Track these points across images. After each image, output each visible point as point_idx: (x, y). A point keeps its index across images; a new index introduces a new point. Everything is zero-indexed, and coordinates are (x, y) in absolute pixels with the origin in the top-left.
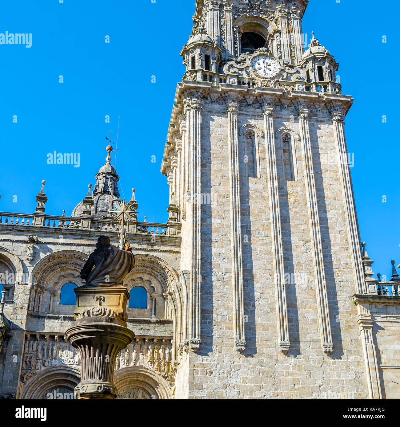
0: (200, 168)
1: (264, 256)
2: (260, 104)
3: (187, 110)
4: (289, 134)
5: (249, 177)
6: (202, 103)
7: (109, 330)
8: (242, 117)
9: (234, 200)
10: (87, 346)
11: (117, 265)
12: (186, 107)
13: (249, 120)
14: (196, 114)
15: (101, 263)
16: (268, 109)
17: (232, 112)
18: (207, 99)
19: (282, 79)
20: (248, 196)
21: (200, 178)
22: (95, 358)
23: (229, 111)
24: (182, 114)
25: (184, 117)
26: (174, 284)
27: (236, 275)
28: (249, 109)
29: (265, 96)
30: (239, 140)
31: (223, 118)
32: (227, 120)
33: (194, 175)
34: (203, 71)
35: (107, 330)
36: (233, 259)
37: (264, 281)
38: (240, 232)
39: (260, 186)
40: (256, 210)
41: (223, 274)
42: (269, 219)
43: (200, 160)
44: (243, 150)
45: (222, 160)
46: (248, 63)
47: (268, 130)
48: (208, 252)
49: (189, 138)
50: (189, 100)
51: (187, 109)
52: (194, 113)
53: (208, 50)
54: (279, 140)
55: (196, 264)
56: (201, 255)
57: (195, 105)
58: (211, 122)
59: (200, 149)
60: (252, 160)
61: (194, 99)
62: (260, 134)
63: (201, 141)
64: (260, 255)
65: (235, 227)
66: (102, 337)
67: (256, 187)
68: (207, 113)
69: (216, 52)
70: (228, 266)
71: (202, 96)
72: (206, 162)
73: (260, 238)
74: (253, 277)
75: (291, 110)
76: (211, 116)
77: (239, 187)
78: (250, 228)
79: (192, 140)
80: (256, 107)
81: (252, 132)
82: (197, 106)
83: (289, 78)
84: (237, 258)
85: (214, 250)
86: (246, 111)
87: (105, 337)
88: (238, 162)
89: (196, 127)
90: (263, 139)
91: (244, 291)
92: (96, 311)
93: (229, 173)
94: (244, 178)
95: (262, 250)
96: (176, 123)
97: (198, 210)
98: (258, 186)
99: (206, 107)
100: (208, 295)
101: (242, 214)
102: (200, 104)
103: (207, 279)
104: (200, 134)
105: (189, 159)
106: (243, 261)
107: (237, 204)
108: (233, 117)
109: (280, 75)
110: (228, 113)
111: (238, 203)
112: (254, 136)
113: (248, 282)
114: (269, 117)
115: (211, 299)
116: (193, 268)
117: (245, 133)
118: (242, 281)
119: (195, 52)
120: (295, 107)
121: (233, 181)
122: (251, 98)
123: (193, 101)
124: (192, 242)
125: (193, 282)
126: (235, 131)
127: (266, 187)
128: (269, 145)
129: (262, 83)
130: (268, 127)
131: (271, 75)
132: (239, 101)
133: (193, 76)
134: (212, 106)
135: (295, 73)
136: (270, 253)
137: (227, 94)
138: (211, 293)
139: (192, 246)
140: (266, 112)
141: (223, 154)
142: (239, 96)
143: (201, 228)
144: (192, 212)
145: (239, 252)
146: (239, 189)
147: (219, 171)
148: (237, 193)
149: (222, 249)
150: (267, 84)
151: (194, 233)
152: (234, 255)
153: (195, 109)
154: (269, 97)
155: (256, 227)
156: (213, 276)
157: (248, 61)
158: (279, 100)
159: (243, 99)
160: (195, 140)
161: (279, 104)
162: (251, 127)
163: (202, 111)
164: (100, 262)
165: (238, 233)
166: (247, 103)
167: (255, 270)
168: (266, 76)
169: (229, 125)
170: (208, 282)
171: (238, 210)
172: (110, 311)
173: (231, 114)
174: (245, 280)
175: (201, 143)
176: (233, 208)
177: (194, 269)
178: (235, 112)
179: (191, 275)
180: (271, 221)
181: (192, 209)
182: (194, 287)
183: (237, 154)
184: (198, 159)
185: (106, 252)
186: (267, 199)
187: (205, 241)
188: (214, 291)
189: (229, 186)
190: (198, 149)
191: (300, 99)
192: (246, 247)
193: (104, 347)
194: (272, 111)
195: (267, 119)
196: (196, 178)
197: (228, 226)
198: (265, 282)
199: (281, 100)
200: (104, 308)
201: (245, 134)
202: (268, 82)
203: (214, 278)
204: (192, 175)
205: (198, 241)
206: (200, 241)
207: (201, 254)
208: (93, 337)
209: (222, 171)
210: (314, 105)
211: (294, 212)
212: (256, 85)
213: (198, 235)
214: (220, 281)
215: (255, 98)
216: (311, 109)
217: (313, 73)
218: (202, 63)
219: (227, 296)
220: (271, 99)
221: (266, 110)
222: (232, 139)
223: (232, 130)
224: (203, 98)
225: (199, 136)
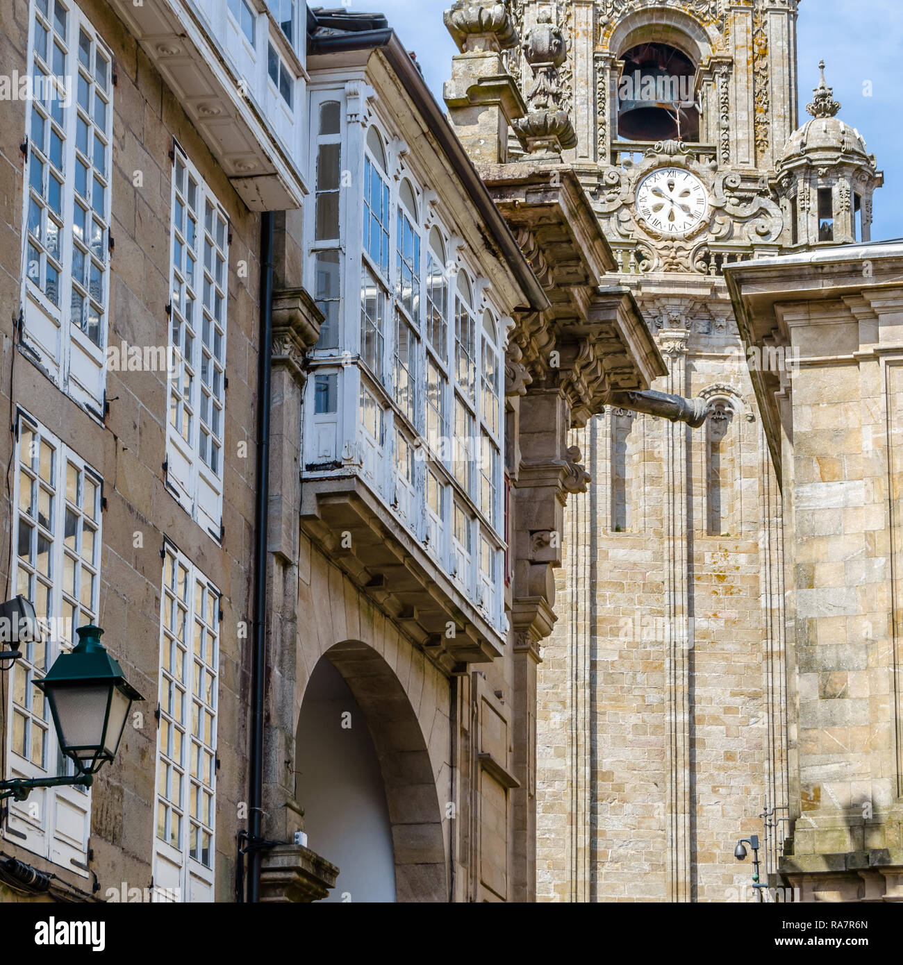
1: (643, 738)
2: (654, 318)
4: (728, 401)
9: (575, 600)
16: (672, 336)
19: (717, 239)
27: (575, 789)
29: (663, 301)
36: (568, 750)
37: (640, 799)
38: (587, 682)
39: (644, 556)
41: (545, 785)
46: (626, 194)
64: (635, 736)
65: (575, 669)
67: (633, 559)
70: (557, 765)
73: (636, 692)
77: (588, 563)
78: (613, 667)
83: (736, 233)
84: (578, 747)
94: (602, 535)
95: (639, 722)
98: (637, 555)
106: (593, 752)
107: (582, 607)
111: (585, 605)
113: (604, 802)
118: (587, 801)
121: (575, 547)
127: (658, 555)
128: (671, 442)
129: (660, 257)
131: (687, 227)
135: (753, 217)
136: (658, 728)
140: (667, 345)
145: (581, 731)
146: (588, 568)
148: (582, 580)
149: (543, 723)
150: (673, 258)
152: (570, 741)
154: (676, 302)
155: (627, 664)
157: (627, 186)
158: (705, 306)
161: (705, 316)
165: (582, 683)
168: (674, 233)
171: (585, 624)
176: (573, 620)
180: (666, 648)
186: (657, 589)
192: (603, 717)
194: (682, 340)
197: (561, 664)
198: (644, 801)
199: (710, 307)
202: (676, 253)
211: (726, 621)
212: (645, 261)
219: (553, 836)
220: (682, 308)
221: (667, 340)
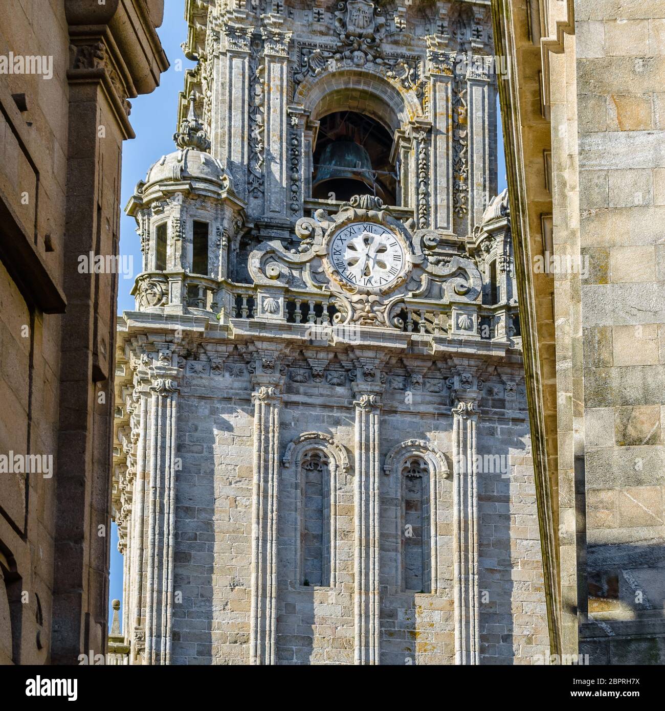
0: (171, 564)
2: (347, 372)
3: (141, 391)
4: (422, 458)
6: (182, 373)
8: (293, 413)
9: (259, 653)
12: (139, 383)
14: (164, 406)
16: (367, 390)
17: (264, 399)
18: (196, 358)
19: (414, 296)
20: (300, 638)
21: (170, 593)
23: (257, 397)
28: (315, 387)
29: (357, 353)
30: (280, 481)
31: (240, 415)
32: (251, 423)
33: (153, 583)
34: (185, 277)
39: (334, 611)
43: (171, 542)
44: (293, 507)
45: (235, 539)
46: (319, 245)
47: (364, 451)
49: (144, 477)
50: (146, 364)
51: (140, 388)
52: (158, 404)
53: (204, 208)
54: (392, 479)
57: (160, 380)
59: (172, 509)
60: (317, 532)
61: (160, 363)
62: (342, 462)
63: (176, 488)
67: (322, 614)
68: (195, 402)
69: (229, 212)
71: (181, 353)
72: (190, 547)
75: (432, 389)
79: (151, 484)
80: (335, 381)
81: (321, 454)
82: (168, 382)
83: (436, 290)
86: (306, 394)
89: (163, 447)
90: (349, 477)
93: (250, 575)
94: (290, 588)
99: (195, 382)
102: (174, 378)
108: (267, 413)
109: (408, 282)
110: (253, 402)
111: (270, 659)
112: (326, 464)
114: (368, 413)
117: (300, 456)
119: (166, 213)
120: (445, 378)
121: (261, 598)
122: (322, 355)
123: (157, 367)
126: (270, 456)
127: (348, 611)
129: (354, 310)
131: (384, 282)
132: (288, 366)
133: (158, 290)
134: (212, 379)
135: (453, 275)
137: (251, 348)
140: (361, 398)
141: (236, 520)
142: (287, 351)
146: (273, 620)
147: (224, 572)
148: (268, 633)
150: (368, 312)
153: (161, 391)
154: (370, 354)
157: (320, 238)
158: (401, 360)
159: (298, 357)
160: (158, 485)
161: (400, 371)
162: (317, 441)
163: (180, 398)
166: (311, 369)
168: (369, 287)
169: (255, 437)
173: (263, 404)
175: (176, 492)
178: (273, 399)
183: (274, 522)
184: (165, 540)
186: (349, 644)
189: (248, 611)
190: (166, 511)
191: (456, 361)
194: (377, 394)
195: (364, 418)
196: (160, 592)
199: (405, 362)
201: (301, 462)
202: (372, 307)
204: (148, 586)
209: (231, 570)
210: (499, 375)
212: (338, 314)
215: (331, 356)
216: (489, 384)
217: (504, 275)
218: (184, 248)
220: (377, 361)
221: (361, 393)
222: (262, 480)
223: (262, 452)
224: (186, 357)
225: (170, 472)
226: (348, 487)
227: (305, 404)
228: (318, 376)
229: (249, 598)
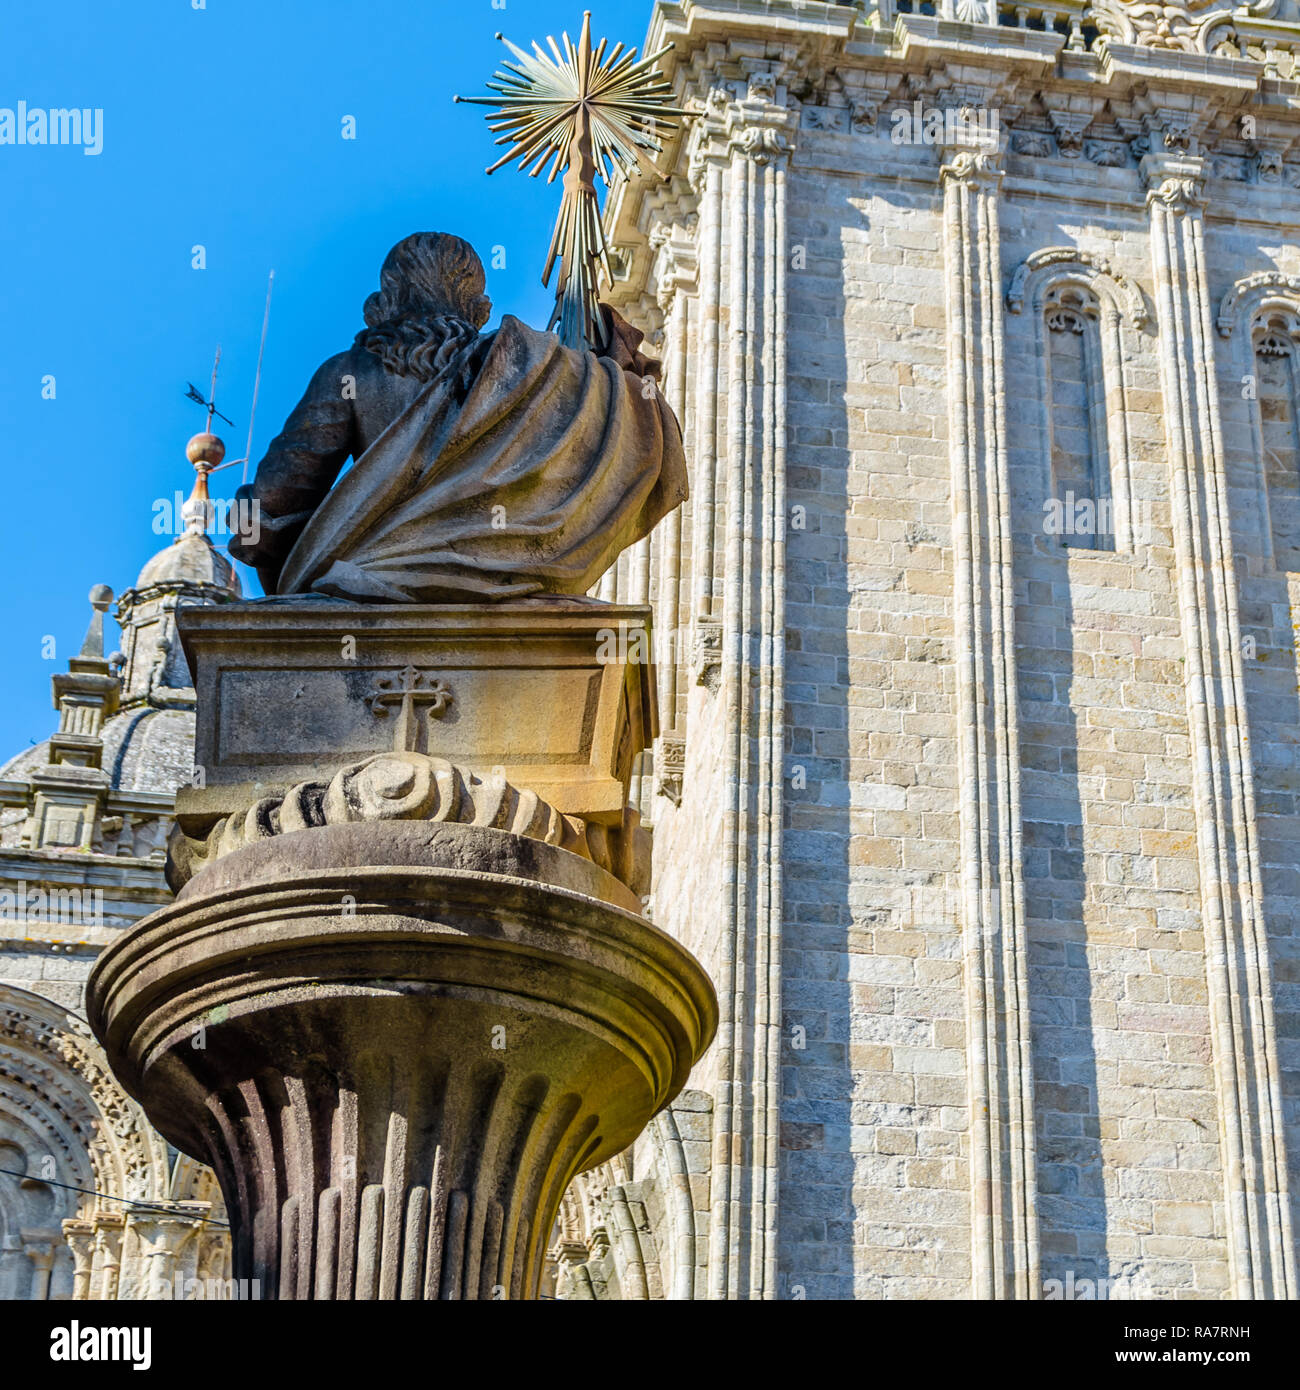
0: (780, 486)
1: (1159, 1008)
2: (1129, 140)
3: (707, 157)
5: (1065, 546)
6: (795, 122)
7: (512, 930)
8: (1028, 211)
9: (980, 678)
10: (295, 1087)
11: (550, 446)
12: (704, 141)
13: (1066, 229)
14: (760, 182)
15: (418, 423)
16: (1177, 172)
17: (966, 177)
18: (821, 101)
20: (1065, 655)
21: (778, 547)
22: (370, 1192)
23: (951, 174)
24: (669, 191)
25: (684, 206)
26: (599, 1191)
27: (995, 1123)
28: (1065, 166)
29: (1156, 98)
30: (1007, 337)
31: (913, 212)
32: (938, 226)
33: (741, 523)
35: (495, 928)
36: (973, 1026)
37: (1158, 1156)
38: (1017, 865)
39: (1134, 602)
40: (1110, 739)
41: (915, 1117)
42: (1183, 792)
43: (780, 441)
44: (1033, 390)
45: (913, 447)
47: (1176, 286)
48: (823, 983)
49: (717, 317)
50: (720, 104)
51: (704, 151)
52: (746, 178)
54: (1236, 345)
55: (748, 1055)
56: (784, 1001)
57: (753, 132)
58: (847, 234)
59: (780, 378)
60: (1080, 452)
61: (751, 98)
62: (1130, 308)
63: (787, 336)
64: (1136, 1003)
65: (984, 833)
66: (442, 993)
67: (1108, 607)
68: (822, 181)
70: (942, 1065)
71: (794, 86)
72: (818, 458)
73: (1134, 900)
74: (1094, 1131)
76: (850, 200)
77: (1008, 601)
78: (1078, 841)
79: (735, 325)
80: (1106, 157)
81: (1083, 294)
82: (769, 135)
84: (1001, 1017)
85: (861, 969)
86: (1046, 178)
87: (476, 995)
88: (1001, 458)
89: (759, 257)
90: (1145, 338)
91: (1042, 1218)
92: (378, 786)
93: (948, 521)
94: (1036, 550)
95: (1146, 970)
96: (630, 246)
97: (763, 728)
98: (1116, 600)
99: (819, 144)
100: (824, 1244)
101: (1029, 757)
102: (782, 128)
103: (816, 1145)
104: (780, 292)
105: (714, 432)
106: (1034, 1038)
107: (998, 698)
108: (973, 205)
110: (942, 184)
111: (1005, 692)
112: (1093, 316)
113: (1066, 1162)
114: (1179, 216)
115: (844, 1267)
116: (730, 1078)
117: (1042, 295)
118: (1029, 1154)
121: (976, 565)
122: (1079, 103)
123: (746, 107)
124: (725, 919)
125: (728, 1161)
126: (984, 284)
127: (1167, 603)
128: (1183, 371)
129: (1136, 30)
130: (1174, 267)
132: (1009, 123)
134: (855, 140)
136: (1192, 988)
137: (939, 80)
138: (843, 1233)
139: (725, 944)
140: (1164, 186)
141: (914, 410)
142: (1011, 90)
143: (785, 839)
144: (730, 738)
145: (1008, 981)
146: (1008, 612)
147: (893, 509)
148: (996, 637)
149: (905, 962)
150: (1165, 35)
151: (742, 864)
152: (978, 1002)
153: (754, 152)
154: (1180, 101)
155: (1109, 836)
156: (855, 1129)
158: (1240, 121)
159: (1030, 107)
160: (751, 327)
161: (1235, 147)
162: (1075, 265)
163: (791, 169)
164: (410, 415)
165: (1003, 866)
166: (1056, 132)
167: (1109, 1095)
169: (949, 253)
170: (823, 1162)
171: (1006, 732)
172: (509, 798)
173: (964, 189)
174: (1046, 1154)
175: (788, 346)
176: (975, 722)
177: (737, 1083)
178: (985, 176)
179: (719, 1119)
180: (1199, 800)
181: (732, 725)
182: (735, 1192)
183: (1000, 412)
184: (767, 436)
185: (461, 345)
186: (1171, 674)
187: (809, 915)
188: (863, 1217)
189: (950, 593)
190: (767, 377)
192: (1054, 956)
193: (459, 1099)
194: (1196, 179)
195: (1170, 225)
196: (757, 541)
197: (946, 827)
198: (1169, 1162)
200: (456, 774)
201: (1044, 307)
203: (860, 1139)
204: (730, 527)
205: (761, 913)
206: (776, 912)
207: (783, 990)
208: (359, 990)
209: (907, 508)
213: (762, 877)
214: (896, 1159)
215: (1099, 105)
219: (939, 1246)
221: (1163, 176)
222: (969, 329)
223: (967, 279)
224: (802, 96)
225: (775, 304)
226: (1145, 357)
227: (1045, 196)
228: (1072, 144)
229: (949, 567)
